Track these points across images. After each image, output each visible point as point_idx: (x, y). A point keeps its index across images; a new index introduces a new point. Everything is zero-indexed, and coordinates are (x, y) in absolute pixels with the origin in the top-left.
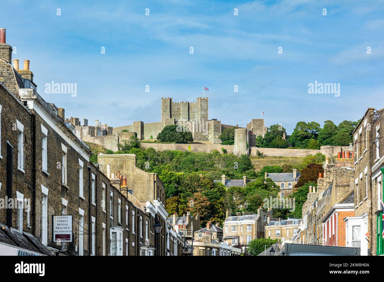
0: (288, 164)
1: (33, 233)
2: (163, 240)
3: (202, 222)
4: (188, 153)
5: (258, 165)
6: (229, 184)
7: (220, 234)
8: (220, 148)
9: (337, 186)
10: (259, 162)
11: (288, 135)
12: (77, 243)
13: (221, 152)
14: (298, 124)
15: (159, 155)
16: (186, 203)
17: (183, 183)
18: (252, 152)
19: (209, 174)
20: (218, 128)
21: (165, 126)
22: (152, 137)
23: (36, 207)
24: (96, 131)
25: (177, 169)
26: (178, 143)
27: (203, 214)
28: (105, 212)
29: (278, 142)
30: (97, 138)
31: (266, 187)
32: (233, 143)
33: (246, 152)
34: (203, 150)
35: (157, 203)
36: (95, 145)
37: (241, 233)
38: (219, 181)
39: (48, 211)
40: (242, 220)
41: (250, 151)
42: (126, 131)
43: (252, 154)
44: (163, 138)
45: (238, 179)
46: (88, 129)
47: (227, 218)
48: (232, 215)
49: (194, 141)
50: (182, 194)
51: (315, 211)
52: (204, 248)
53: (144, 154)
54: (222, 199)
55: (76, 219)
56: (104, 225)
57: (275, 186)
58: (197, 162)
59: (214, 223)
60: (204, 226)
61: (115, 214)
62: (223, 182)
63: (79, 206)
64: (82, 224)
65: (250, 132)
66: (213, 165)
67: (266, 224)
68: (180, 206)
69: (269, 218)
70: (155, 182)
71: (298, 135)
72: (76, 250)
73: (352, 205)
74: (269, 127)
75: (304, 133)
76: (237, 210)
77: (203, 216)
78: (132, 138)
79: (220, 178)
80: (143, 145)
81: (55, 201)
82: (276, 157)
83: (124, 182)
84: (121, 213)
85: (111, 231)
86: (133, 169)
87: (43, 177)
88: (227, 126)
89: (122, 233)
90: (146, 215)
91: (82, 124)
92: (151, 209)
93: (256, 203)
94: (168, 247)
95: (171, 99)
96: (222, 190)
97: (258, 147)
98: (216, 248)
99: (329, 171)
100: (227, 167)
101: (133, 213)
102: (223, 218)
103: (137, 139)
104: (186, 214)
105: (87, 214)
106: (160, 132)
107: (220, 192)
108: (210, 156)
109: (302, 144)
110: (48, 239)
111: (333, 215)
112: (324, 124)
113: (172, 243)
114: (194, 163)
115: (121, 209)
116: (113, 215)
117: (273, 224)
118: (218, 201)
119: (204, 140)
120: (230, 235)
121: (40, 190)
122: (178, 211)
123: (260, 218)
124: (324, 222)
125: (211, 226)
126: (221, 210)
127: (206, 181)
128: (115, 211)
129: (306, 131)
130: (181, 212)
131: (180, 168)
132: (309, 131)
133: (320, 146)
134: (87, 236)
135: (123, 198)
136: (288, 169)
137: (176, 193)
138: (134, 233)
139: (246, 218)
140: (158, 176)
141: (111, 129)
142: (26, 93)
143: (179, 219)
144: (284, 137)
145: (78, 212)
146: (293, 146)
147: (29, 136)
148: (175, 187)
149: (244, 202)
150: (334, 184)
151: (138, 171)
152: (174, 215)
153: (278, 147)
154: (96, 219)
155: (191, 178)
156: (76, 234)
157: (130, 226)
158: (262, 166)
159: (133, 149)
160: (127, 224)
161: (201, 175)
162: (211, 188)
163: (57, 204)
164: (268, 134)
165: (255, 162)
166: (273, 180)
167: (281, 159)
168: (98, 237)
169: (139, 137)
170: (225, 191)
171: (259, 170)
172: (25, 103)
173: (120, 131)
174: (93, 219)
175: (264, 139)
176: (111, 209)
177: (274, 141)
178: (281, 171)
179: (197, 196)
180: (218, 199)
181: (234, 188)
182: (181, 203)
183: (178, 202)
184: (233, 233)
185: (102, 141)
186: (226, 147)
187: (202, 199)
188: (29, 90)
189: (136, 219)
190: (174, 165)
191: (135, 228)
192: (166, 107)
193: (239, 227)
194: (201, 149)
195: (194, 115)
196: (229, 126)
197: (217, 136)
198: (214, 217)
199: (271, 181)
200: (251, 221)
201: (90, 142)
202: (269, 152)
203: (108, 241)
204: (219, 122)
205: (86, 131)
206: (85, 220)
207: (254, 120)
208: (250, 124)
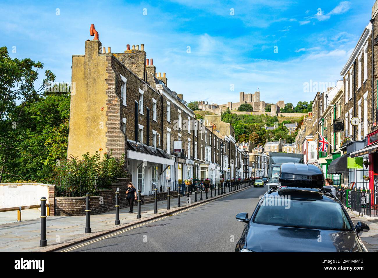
0: (293, 120)
1: (162, 148)
2: (234, 152)
3: (255, 145)
4: (251, 116)
5: (281, 120)
6: (268, 128)
7: (263, 150)
8: (265, 113)
9: (308, 128)
10: (282, 119)
11: (294, 107)
12: (187, 153)
13: (265, 115)
14: (299, 103)
15: (238, 117)
16: (249, 137)
17: (247, 128)
18: (278, 115)
19: (259, 124)
20: (264, 105)
21: (241, 104)
22: (235, 109)
23: (163, 137)
24: (212, 106)
25: (246, 122)
26: (246, 111)
27: (256, 141)
28: (202, 140)
29: (290, 111)
30: (212, 109)
31: (283, 130)
32: (270, 111)
33: (276, 115)
34: (257, 114)
35: (230, 136)
36: (211, 112)
37: (272, 150)
38: (263, 127)
39: (171, 139)
40: (273, 144)
41: (278, 114)
42: (225, 106)
43: (278, 116)
44: (240, 109)
45: (272, 126)
46: (208, 106)
47: (266, 143)
48: (268, 142)
49: (254, 110)
50: (247, 133)
51: (300, 139)
52: (255, 156)
53: (232, 116)
54: (264, 135)
55: (186, 143)
56: (202, 146)
57: (287, 129)
58: (255, 119)
59: (261, 145)
60: (256, 146)
61: (208, 141)
62: (265, 128)
63: (188, 137)
64: (189, 145)
65: (278, 106)
66: (261, 121)
67: (283, 145)
68: (246, 138)
69: (284, 143)
70: (229, 127)
71: (299, 107)
72: (186, 156)
73: (312, 136)
74: (286, 104)
75: (301, 106)
76: (270, 140)
77: (256, 142)
78: (227, 109)
79: (264, 126)
80: (231, 112)
81: (174, 134)
82: (289, 117)
83: (215, 127)
84: (211, 141)
85: (206, 148)
86: (220, 122)
87: (168, 124)
88: (268, 104)
89: (211, 149)
90: (224, 141)
91: (206, 103)
92: (227, 139)
93: (279, 136)
94: (237, 156)
95: (244, 93)
96: (264, 131)
97: (281, 112)
98: (260, 156)
99: (306, 122)
100: (267, 121)
101: (218, 140)
102: (264, 143)
103: (229, 110)
104: (249, 141)
105: (192, 140)
106: (239, 107)
107: (264, 132)
108: (260, 117)
109: (300, 111)
110: (171, 151)
111: (305, 141)
112: (310, 102)
113: (238, 154)
114: (253, 120)
115: (211, 138)
116: (207, 141)
117: (286, 146)
118: (263, 136)
119: (258, 110)
120: (268, 150)
121: (166, 129)
122: (245, 140)
123: (280, 143)
124: (302, 144)
125: (259, 147)
126: (264, 140)
127: (257, 127)
128: (208, 139)
129: (302, 106)
130: (247, 141)
131: (247, 122)
132: (303, 105)
133: (308, 112)
134: (192, 150)
135: (212, 134)
136: (294, 122)
137: (245, 133)
138: (218, 149)
139: (274, 143)
140: (230, 125)
141: (218, 105)
142: (159, 86)
143: (246, 144)
144: (292, 108)
145: (187, 140)
146: (297, 112)
147: (160, 105)
148: (244, 130)
149: (274, 136)
150: (307, 127)
151: (222, 122)
152: (243, 142)
153: (290, 112)
154: (197, 143)
155: (251, 126)
156: (186, 149)
157: (216, 146)
158: (283, 121)
159: (227, 114)
160: (214, 145)
161: (256, 125)
162: (260, 130)
163: (176, 136)
164: (285, 107)
165: (280, 119)
166: (286, 127)
167: (291, 118)
168: (199, 151)
169: (230, 109)
170: (265, 132)
171: (281, 122)
172: (159, 91)
173: (222, 106)
174: (196, 143)
175: (284, 109)
176: (206, 139)
177: (288, 110)
178: (291, 123)
179: (254, 134)
180: (263, 135)
181: (269, 130)
182: (247, 137)
183: (246, 136)
184: (269, 150)
185: (214, 111)
186: (267, 113)
187: (255, 135)
188: (160, 85)
189: (219, 143)
190: (245, 120)
191: (219, 147)
192: (242, 96)
193: (271, 147)
194: (256, 114)
195: (254, 99)
196: (269, 104)
197: (264, 108)
198: (261, 143)
199: (285, 127)
200: (276, 144)
201: (209, 111)
202: (286, 115)
203: (204, 153)
204: (265, 102)
205: (207, 106)
206: (191, 143)
207: (279, 101)
208: (278, 103)
